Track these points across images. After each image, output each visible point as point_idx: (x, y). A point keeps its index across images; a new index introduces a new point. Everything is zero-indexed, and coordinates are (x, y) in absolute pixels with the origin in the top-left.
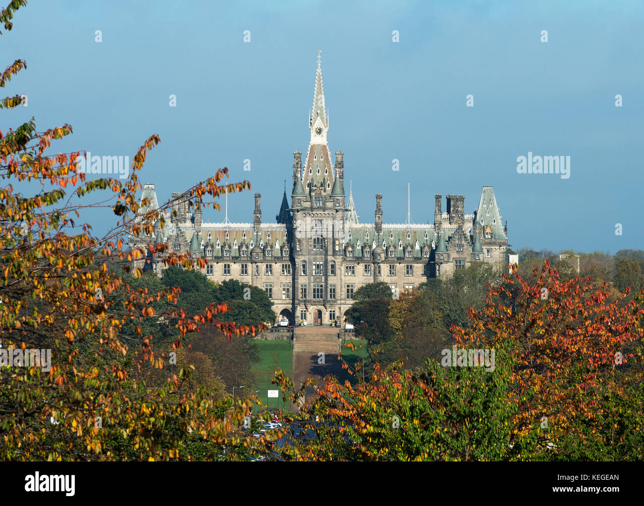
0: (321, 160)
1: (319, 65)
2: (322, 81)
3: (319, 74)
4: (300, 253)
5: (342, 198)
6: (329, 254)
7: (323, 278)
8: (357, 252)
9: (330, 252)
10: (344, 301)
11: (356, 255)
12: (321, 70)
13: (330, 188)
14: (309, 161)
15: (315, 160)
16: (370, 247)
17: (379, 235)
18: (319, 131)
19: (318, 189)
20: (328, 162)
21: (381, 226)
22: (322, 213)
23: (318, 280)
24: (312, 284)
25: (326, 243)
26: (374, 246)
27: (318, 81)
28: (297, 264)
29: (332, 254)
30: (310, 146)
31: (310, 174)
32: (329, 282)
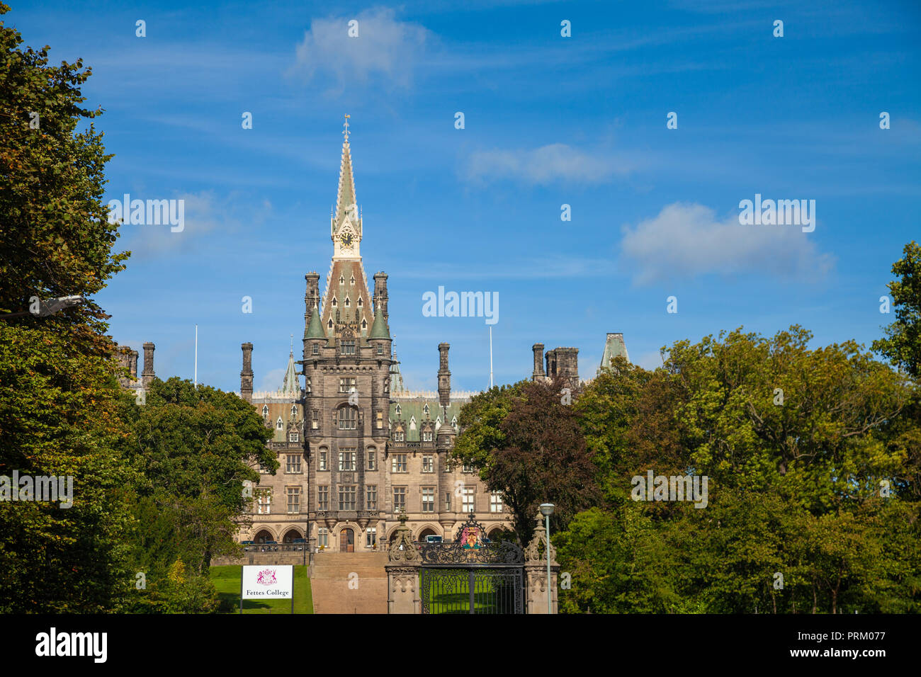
0: (351, 284)
1: (347, 137)
2: (351, 162)
3: (346, 151)
4: (318, 434)
5: (386, 341)
6: (365, 434)
7: (356, 475)
8: (410, 435)
9: (368, 432)
10: (390, 516)
11: (409, 439)
12: (349, 145)
13: (366, 329)
14: (331, 286)
15: (340, 284)
16: (433, 425)
17: (445, 408)
18: (348, 241)
19: (348, 328)
20: (363, 288)
21: (448, 394)
22: (355, 366)
23: (348, 479)
24: (337, 485)
25: (361, 417)
26: (438, 426)
27: (345, 162)
28: (312, 451)
29: (370, 434)
30: (333, 263)
31: (333, 306)
32: (367, 482)
